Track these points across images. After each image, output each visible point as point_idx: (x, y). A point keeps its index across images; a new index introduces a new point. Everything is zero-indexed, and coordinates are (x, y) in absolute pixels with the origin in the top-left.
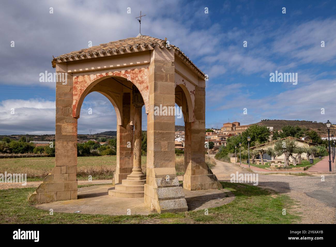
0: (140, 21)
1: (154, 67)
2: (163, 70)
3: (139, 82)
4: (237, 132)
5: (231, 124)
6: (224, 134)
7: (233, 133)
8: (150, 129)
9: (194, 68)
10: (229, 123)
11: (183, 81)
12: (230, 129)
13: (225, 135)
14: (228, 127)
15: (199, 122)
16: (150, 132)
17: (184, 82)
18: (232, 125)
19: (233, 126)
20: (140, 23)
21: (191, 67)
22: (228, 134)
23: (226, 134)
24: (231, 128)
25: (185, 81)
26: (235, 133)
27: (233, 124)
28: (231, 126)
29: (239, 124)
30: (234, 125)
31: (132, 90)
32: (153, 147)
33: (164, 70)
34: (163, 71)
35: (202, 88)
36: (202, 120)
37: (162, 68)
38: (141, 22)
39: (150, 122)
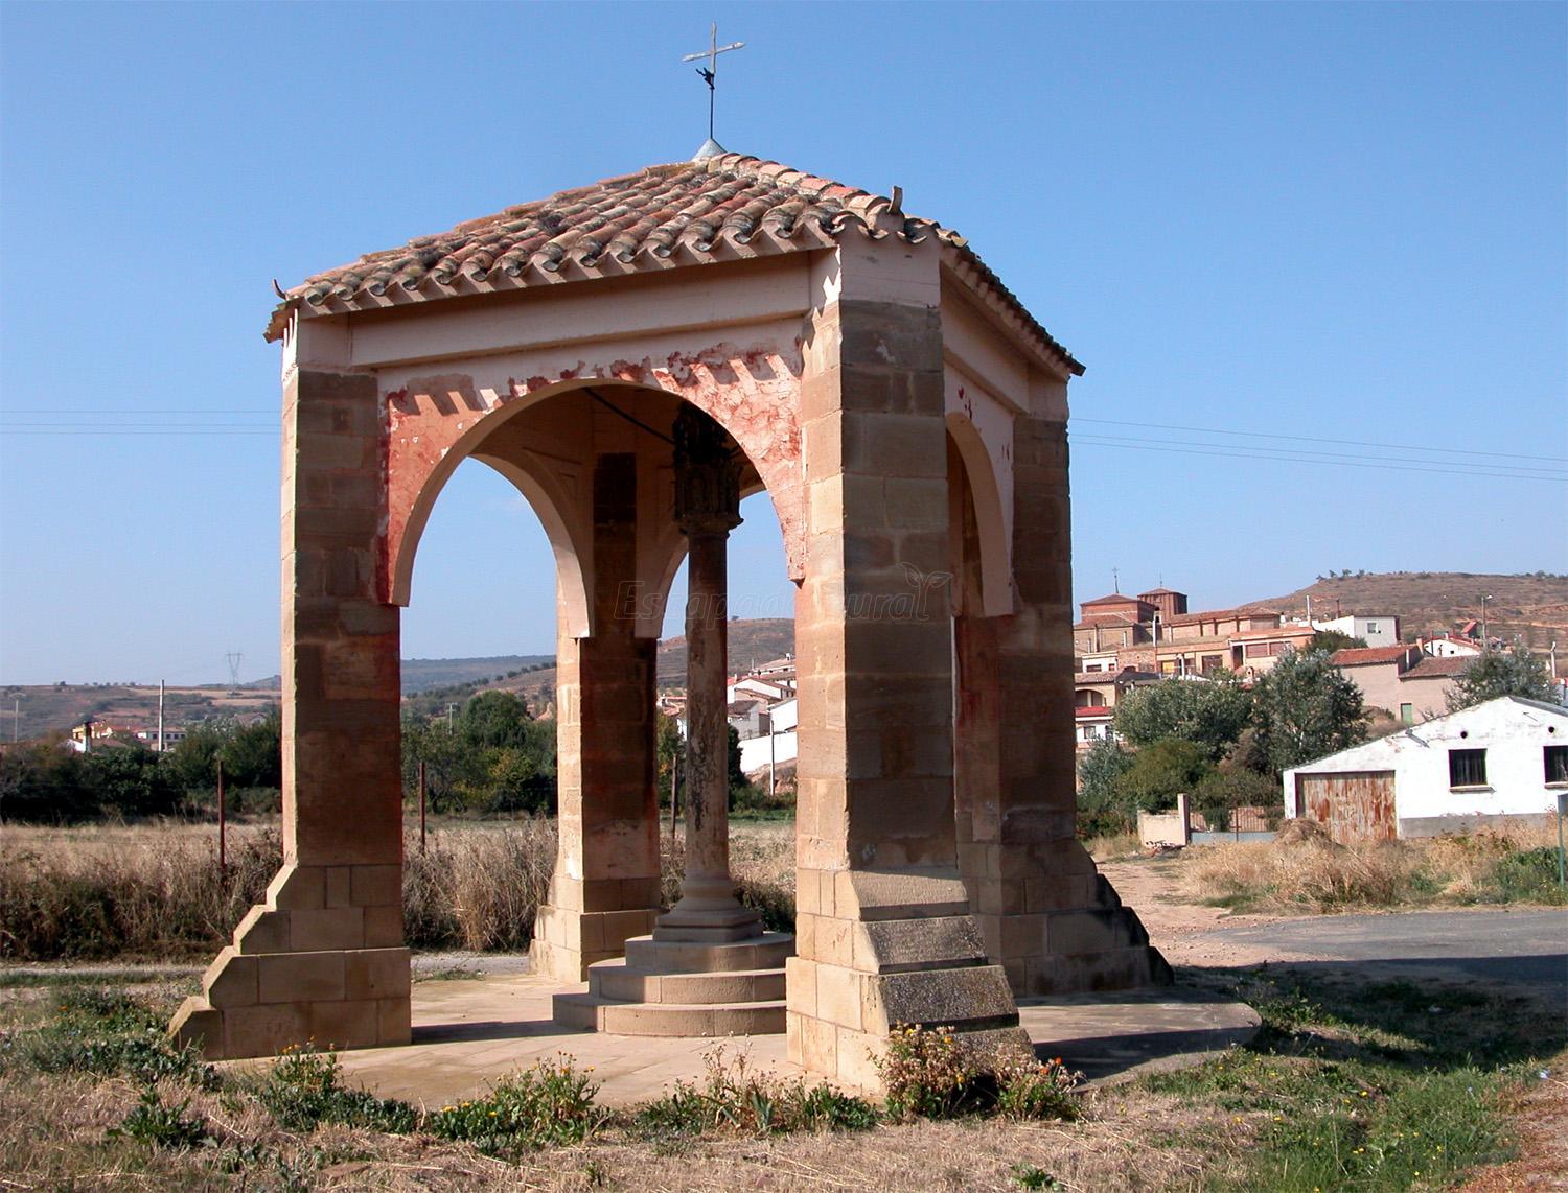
0: (709, 77)
1: (840, 340)
2: (883, 350)
3: (747, 410)
4: (1173, 657)
5: (1129, 605)
6: (1090, 668)
7: (1142, 658)
8: (818, 665)
9: (1019, 322)
10: (1115, 601)
11: (961, 394)
12: (1125, 636)
13: (1092, 677)
14: (1114, 623)
15: (1041, 615)
16: (816, 676)
17: (964, 401)
18: (1140, 609)
19: (1142, 618)
20: (712, 88)
21: (1008, 320)
22: (1118, 671)
23: (1105, 668)
24: (1130, 631)
25: (971, 392)
26: (1160, 658)
27: (1139, 602)
28: (1130, 614)
29: (1180, 602)
30: (1146, 608)
31: (672, 443)
32: (844, 761)
33: (890, 353)
34: (886, 355)
35: (1047, 424)
36: (1057, 600)
37: (878, 344)
38: (715, 81)
39: (815, 626)
